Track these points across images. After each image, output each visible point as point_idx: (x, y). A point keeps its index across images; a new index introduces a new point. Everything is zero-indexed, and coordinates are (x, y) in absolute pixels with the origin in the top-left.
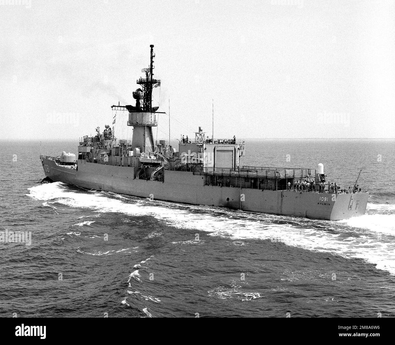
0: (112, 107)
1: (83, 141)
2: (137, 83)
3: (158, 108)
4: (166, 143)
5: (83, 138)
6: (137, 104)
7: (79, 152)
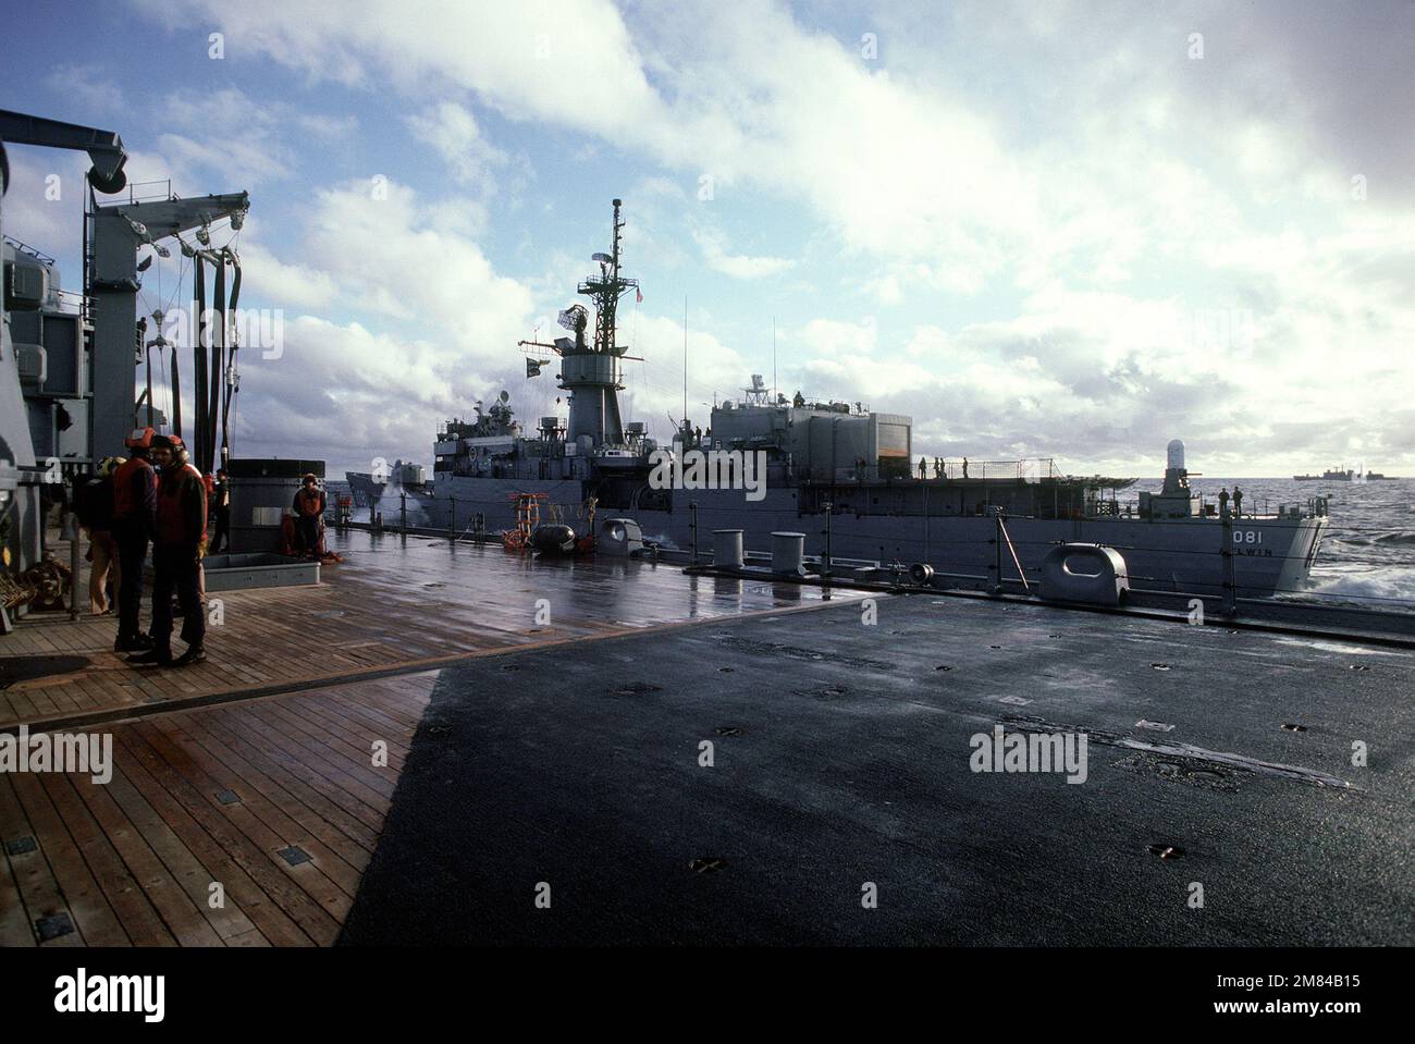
0: (520, 344)
1: (445, 432)
2: (580, 292)
3: (626, 348)
4: (644, 428)
5: (446, 425)
6: (577, 337)
7: (437, 456)
